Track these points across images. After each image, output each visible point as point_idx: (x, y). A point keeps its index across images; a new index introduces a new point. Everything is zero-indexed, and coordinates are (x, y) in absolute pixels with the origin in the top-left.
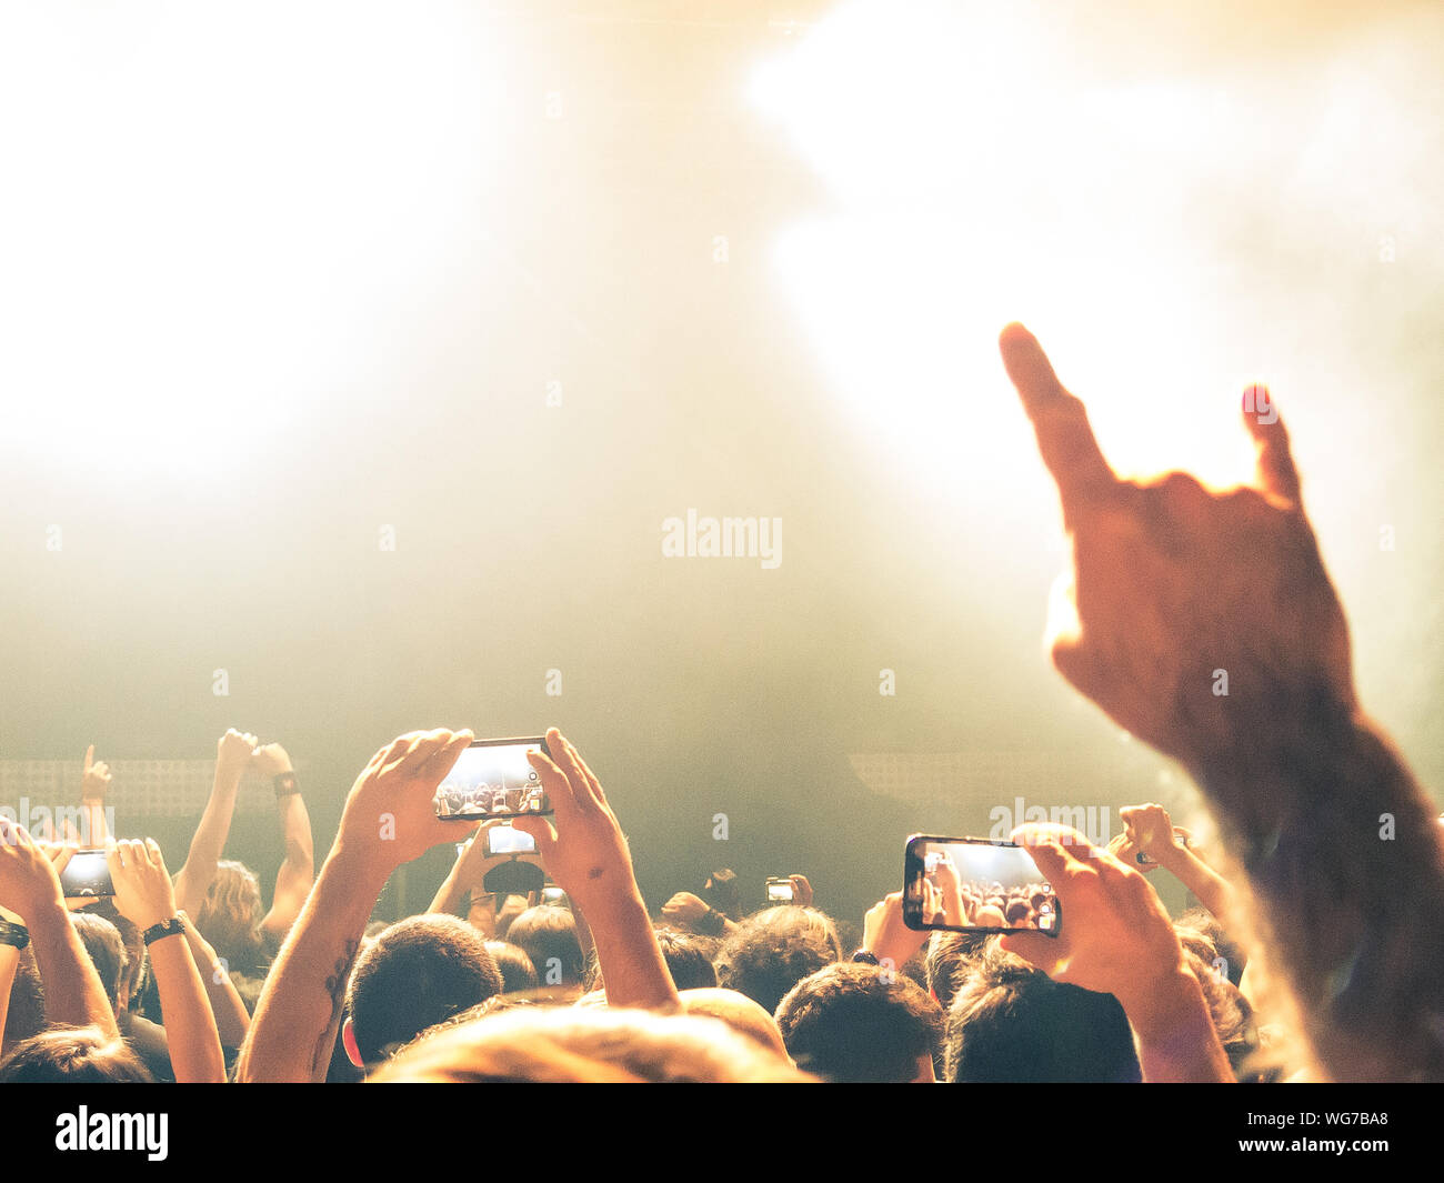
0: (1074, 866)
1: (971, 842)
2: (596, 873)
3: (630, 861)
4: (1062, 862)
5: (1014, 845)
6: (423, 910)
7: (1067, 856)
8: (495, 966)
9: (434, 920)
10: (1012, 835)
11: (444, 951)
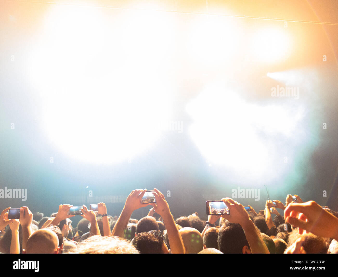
0: (231, 204)
1: (216, 201)
2: (163, 211)
3: (169, 208)
4: (229, 204)
5: (222, 201)
6: (146, 216)
7: (230, 203)
8: (158, 224)
9: (148, 217)
10: (222, 200)
11: (150, 222)
